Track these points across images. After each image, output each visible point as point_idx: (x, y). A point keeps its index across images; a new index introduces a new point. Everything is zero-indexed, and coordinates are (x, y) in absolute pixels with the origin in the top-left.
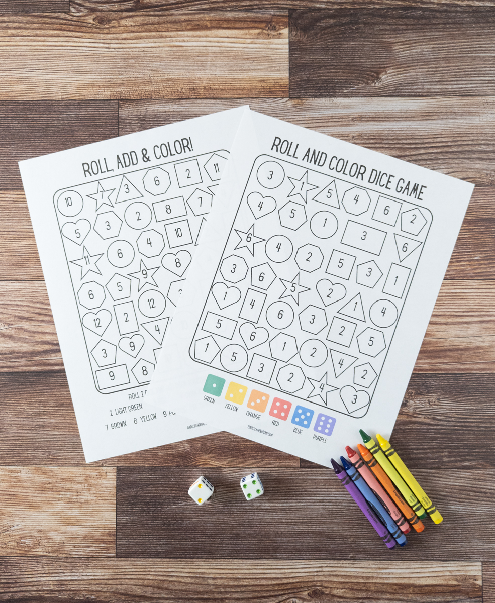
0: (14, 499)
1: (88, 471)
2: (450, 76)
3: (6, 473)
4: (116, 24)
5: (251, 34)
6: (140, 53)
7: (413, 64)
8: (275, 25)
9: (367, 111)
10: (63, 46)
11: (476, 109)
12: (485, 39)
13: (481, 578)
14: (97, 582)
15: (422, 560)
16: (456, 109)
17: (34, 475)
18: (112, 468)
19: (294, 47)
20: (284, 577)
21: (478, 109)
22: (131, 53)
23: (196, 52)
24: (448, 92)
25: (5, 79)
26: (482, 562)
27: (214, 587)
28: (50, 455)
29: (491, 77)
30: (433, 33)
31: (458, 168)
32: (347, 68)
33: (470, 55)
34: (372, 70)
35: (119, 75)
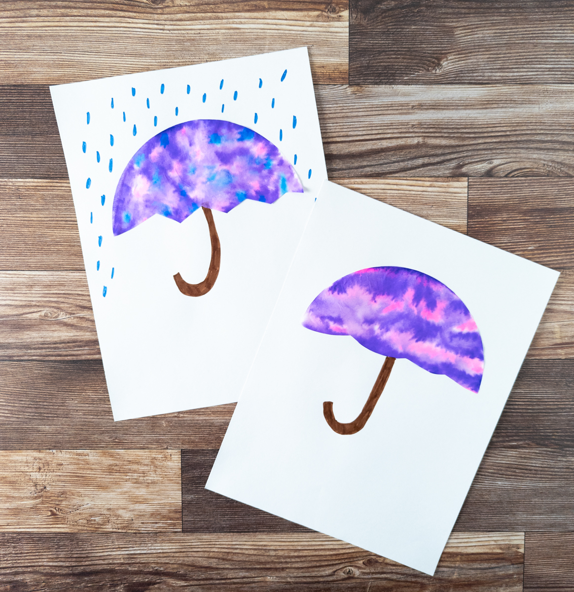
0: (82, 480)
1: (154, 453)
2: (511, 63)
3: (74, 456)
4: (170, 4)
5: (309, 16)
6: (196, 35)
7: (474, 50)
8: (335, 6)
9: (427, 99)
10: (115, 27)
11: (535, 97)
12: (548, 25)
13: (523, 546)
14: (165, 555)
15: (470, 531)
16: (516, 97)
17: (101, 458)
18: (176, 451)
19: (354, 31)
20: (341, 547)
21: (538, 97)
22: (186, 35)
23: (253, 35)
24: (508, 79)
25: (57, 62)
26: (525, 532)
27: (276, 557)
28: (116, 439)
29: (552, 64)
30: (496, 18)
31: (515, 158)
32: (408, 53)
33: (531, 41)
34: (433, 55)
35: (175, 59)
